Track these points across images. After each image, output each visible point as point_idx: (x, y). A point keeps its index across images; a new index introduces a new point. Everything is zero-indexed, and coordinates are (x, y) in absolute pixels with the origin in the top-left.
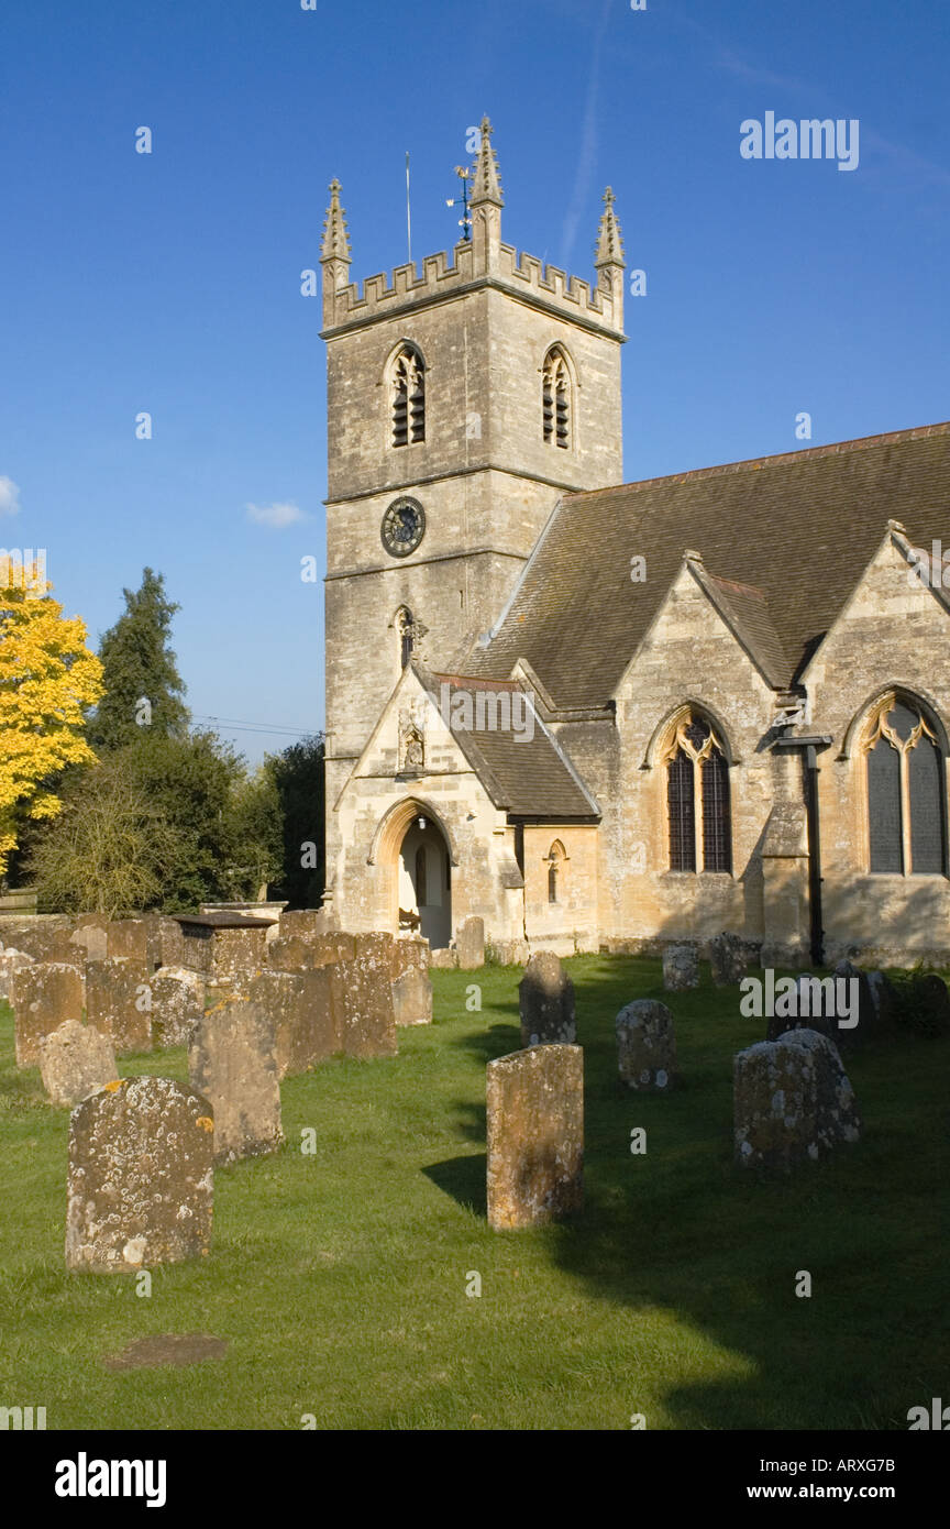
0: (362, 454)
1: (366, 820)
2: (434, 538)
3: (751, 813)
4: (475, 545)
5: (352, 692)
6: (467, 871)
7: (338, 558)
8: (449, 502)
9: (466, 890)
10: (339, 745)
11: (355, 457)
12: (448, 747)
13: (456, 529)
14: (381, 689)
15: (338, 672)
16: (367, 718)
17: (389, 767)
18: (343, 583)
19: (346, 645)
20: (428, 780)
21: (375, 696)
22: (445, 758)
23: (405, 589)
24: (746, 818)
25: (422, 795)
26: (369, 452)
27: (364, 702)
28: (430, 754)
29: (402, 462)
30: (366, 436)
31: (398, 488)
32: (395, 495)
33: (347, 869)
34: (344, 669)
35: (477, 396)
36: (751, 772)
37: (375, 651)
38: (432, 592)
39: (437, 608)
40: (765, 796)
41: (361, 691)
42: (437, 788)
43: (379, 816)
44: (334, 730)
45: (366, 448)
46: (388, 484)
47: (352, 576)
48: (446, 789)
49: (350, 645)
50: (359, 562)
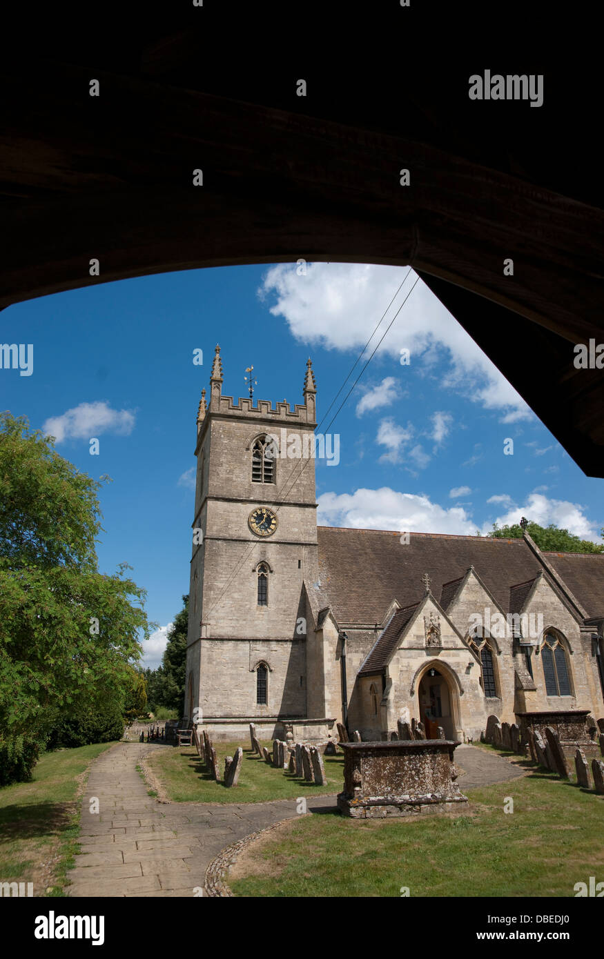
0: (234, 479)
1: (407, 671)
2: (281, 532)
3: (506, 672)
4: (307, 539)
5: (224, 602)
6: (468, 695)
7: (215, 528)
8: (292, 516)
9: (468, 705)
10: (213, 631)
11: (228, 480)
12: (451, 636)
13: (296, 530)
14: (247, 603)
15: (214, 590)
16: (234, 618)
17: (419, 644)
18: (220, 542)
19: (220, 575)
20: (443, 652)
21: (240, 606)
22: (452, 641)
23: (264, 553)
24: (503, 675)
25: (440, 658)
26: (239, 479)
27: (233, 609)
28: (443, 640)
29: (261, 490)
30: (237, 471)
31: (260, 502)
32: (257, 506)
33: (395, 696)
34: (219, 589)
35: (308, 472)
36: (505, 656)
37: (241, 581)
38: (282, 558)
39: (285, 566)
40: (510, 666)
41: (231, 602)
42: (448, 656)
43: (415, 669)
44: (209, 622)
45: (237, 477)
46: (252, 498)
47: (225, 540)
48: (453, 656)
49: (223, 576)
50: (231, 533)
